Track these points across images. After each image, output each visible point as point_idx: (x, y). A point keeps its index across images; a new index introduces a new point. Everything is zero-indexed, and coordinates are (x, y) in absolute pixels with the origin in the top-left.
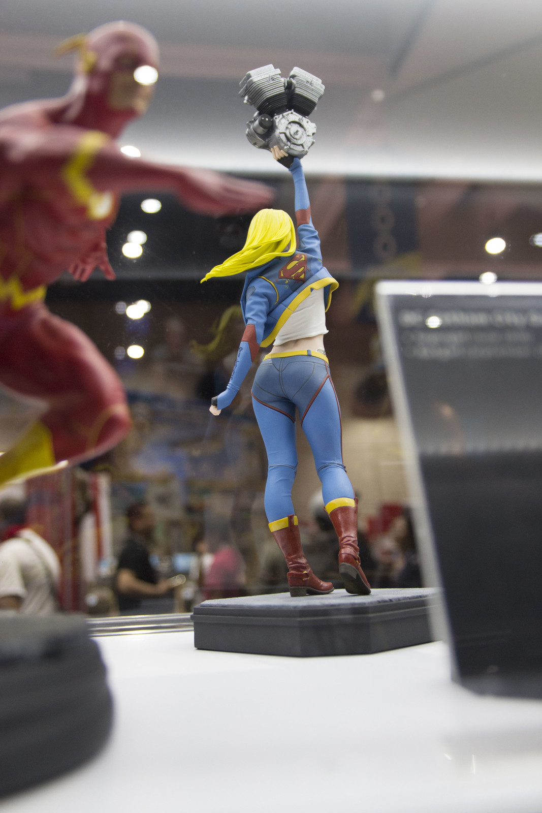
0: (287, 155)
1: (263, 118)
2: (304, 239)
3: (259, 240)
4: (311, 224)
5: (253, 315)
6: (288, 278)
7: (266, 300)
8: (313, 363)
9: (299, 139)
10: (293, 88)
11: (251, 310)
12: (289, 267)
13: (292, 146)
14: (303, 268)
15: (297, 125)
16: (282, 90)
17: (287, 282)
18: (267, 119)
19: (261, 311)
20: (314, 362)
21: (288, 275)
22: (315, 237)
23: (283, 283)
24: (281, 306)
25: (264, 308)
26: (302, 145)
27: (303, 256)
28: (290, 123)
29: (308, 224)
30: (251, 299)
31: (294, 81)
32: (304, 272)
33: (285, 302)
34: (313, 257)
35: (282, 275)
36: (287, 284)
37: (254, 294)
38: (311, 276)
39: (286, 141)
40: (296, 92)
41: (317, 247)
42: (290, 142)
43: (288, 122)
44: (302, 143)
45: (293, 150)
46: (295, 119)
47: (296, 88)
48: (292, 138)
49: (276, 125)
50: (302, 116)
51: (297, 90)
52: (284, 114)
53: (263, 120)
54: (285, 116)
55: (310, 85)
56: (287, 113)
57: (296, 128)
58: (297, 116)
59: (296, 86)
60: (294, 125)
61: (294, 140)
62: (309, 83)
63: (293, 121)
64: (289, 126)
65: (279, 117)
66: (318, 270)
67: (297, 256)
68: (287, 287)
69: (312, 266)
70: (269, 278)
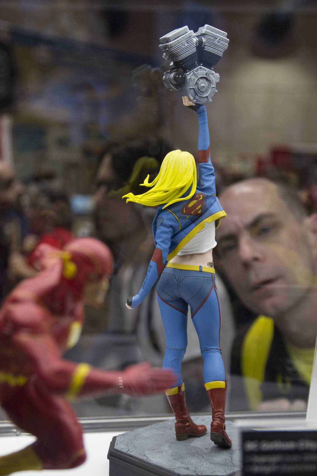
0: (194, 105)
2: (203, 176)
4: (210, 162)
5: (161, 242)
6: (188, 215)
7: (171, 229)
8: (203, 278)
9: (205, 92)
10: (203, 46)
11: (160, 237)
12: (190, 205)
13: (199, 99)
15: (204, 79)
16: (194, 50)
17: (188, 217)
18: (180, 76)
19: (167, 239)
20: (204, 277)
21: (189, 210)
22: (212, 174)
23: (185, 218)
24: (182, 233)
25: (169, 236)
26: (207, 97)
27: (201, 196)
28: (198, 79)
29: (207, 162)
30: (160, 229)
31: (204, 40)
32: (201, 208)
33: (185, 231)
34: (209, 194)
35: (184, 212)
36: (187, 219)
37: (162, 224)
38: (207, 210)
39: (195, 95)
40: (205, 50)
42: (198, 95)
43: (197, 79)
44: (207, 95)
45: (199, 101)
46: (203, 74)
47: (206, 46)
48: (200, 92)
49: (188, 81)
50: (208, 69)
51: (206, 48)
52: (195, 69)
53: (177, 77)
54: (196, 72)
55: (217, 42)
56: (197, 68)
57: (203, 83)
58: (205, 70)
59: (206, 44)
60: (201, 81)
61: (201, 93)
62: (217, 40)
63: (201, 76)
64: (198, 82)
65: (190, 74)
66: (212, 205)
67: (197, 196)
68: (187, 220)
69: (208, 202)
70: (174, 212)
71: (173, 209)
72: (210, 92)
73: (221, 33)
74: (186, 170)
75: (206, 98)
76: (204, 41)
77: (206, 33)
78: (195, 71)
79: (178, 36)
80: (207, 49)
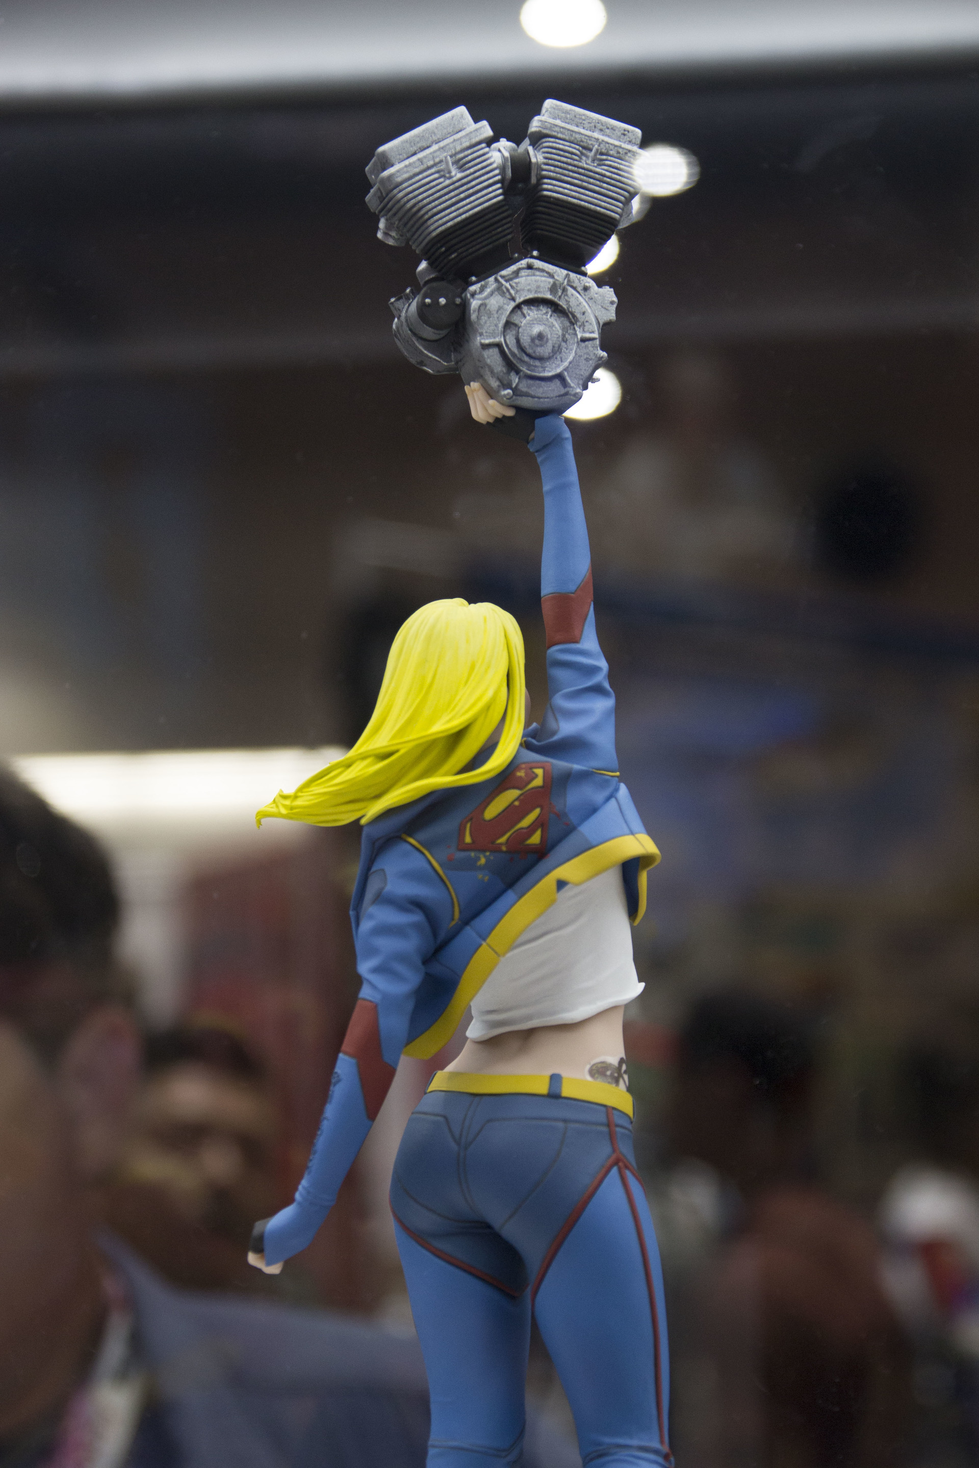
0: (510, 413)
1: (428, 301)
2: (559, 701)
3: (396, 728)
4: (590, 641)
5: (376, 970)
6: (483, 851)
7: (416, 917)
8: (560, 1125)
9: (549, 358)
10: (534, 180)
11: (372, 952)
12: (492, 811)
13: (523, 387)
14: (537, 811)
15: (544, 309)
16: (495, 195)
17: (483, 861)
18: (442, 301)
19: (401, 957)
20: (565, 1121)
22: (597, 690)
23: (471, 865)
24: (469, 932)
25: (410, 945)
26: (560, 377)
27: (539, 772)
28: (518, 307)
29: (577, 642)
30: (371, 917)
31: (537, 157)
32: (539, 823)
33: (480, 922)
34: (577, 767)
35: (468, 839)
36: (481, 868)
37: (382, 899)
38: (570, 830)
39: (504, 370)
40: (546, 193)
41: (596, 727)
42: (518, 372)
43: (512, 305)
44: (559, 370)
45: (527, 395)
46: (538, 287)
47: (546, 181)
48: (526, 359)
49: (474, 317)
50: (565, 272)
51: (545, 186)
52: (504, 273)
53: (429, 305)
54: (507, 281)
55: (593, 161)
56: (514, 268)
57: (539, 321)
58: (548, 273)
59: (544, 173)
60: (532, 314)
61: (532, 362)
62: (591, 154)
63: (531, 296)
64: (516, 319)
65: (482, 289)
66: (594, 810)
67: (521, 774)
68: (483, 877)
69: (574, 797)
70: (429, 845)
71: (427, 834)
72: (571, 358)
73: (613, 129)
74: (472, 668)
75: (557, 382)
76: (533, 160)
77: (545, 131)
78: (502, 277)
79: (424, 144)
80: (552, 189)
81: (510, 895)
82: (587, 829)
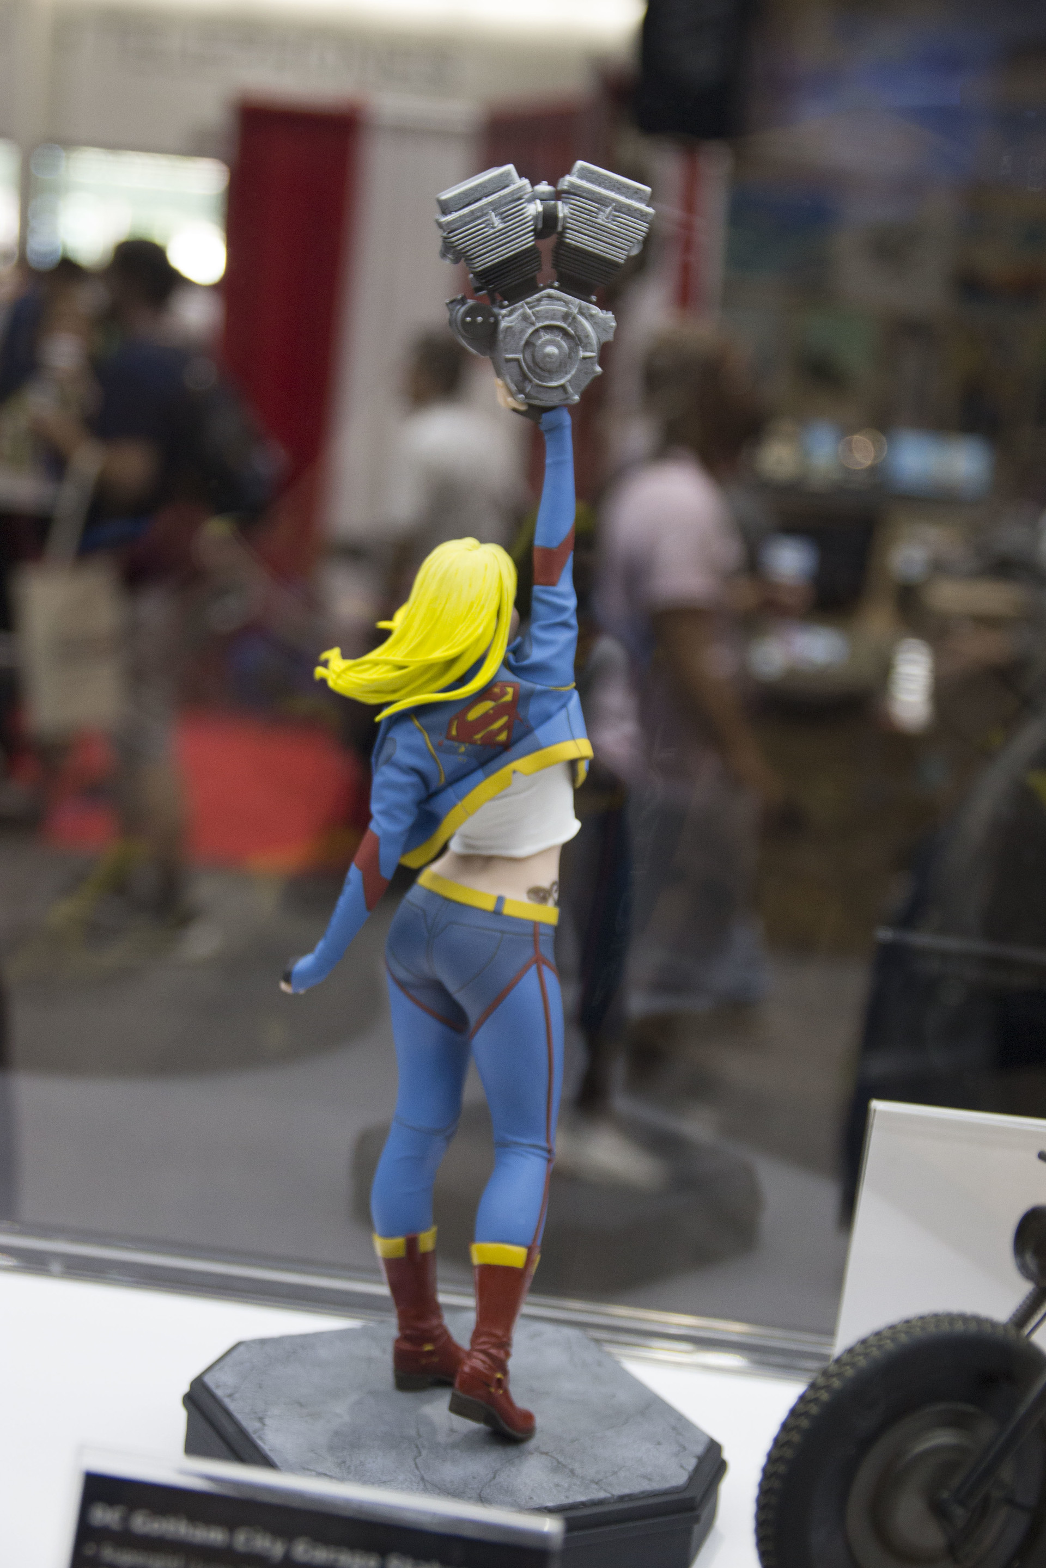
1: (468, 319)
3: (411, 647)
4: (566, 585)
6: (463, 742)
7: (414, 779)
8: (498, 935)
9: (556, 372)
10: (560, 229)
11: (382, 799)
12: (473, 715)
13: (533, 393)
14: (506, 718)
15: (556, 334)
16: (528, 241)
17: (462, 749)
18: (480, 319)
19: (400, 806)
20: (503, 932)
21: (467, 730)
22: (565, 625)
23: (454, 751)
24: (450, 792)
26: (563, 387)
27: (510, 690)
28: (537, 331)
29: (555, 585)
30: (384, 774)
31: (563, 210)
32: (506, 727)
33: (458, 787)
34: (539, 687)
35: (454, 732)
36: (463, 754)
38: (529, 731)
39: (521, 379)
40: (568, 241)
41: (558, 656)
42: (531, 381)
43: (530, 331)
44: (562, 382)
45: (536, 398)
46: (554, 315)
47: (569, 231)
48: (538, 371)
49: (501, 336)
50: (577, 301)
51: (568, 235)
52: (529, 300)
53: (469, 323)
54: (530, 308)
55: (607, 218)
56: (537, 296)
57: (551, 342)
58: (564, 301)
59: (568, 225)
60: (545, 337)
61: (542, 373)
62: (608, 210)
63: (547, 323)
64: (533, 340)
65: (510, 313)
66: (548, 717)
67: (497, 690)
68: (461, 759)
69: (534, 708)
70: (429, 729)
71: (427, 720)
72: (573, 372)
73: (628, 187)
74: (471, 607)
75: (561, 390)
76: (561, 215)
77: (572, 190)
78: (527, 303)
79: (478, 196)
80: (572, 238)
81: (479, 774)
82: (540, 733)
